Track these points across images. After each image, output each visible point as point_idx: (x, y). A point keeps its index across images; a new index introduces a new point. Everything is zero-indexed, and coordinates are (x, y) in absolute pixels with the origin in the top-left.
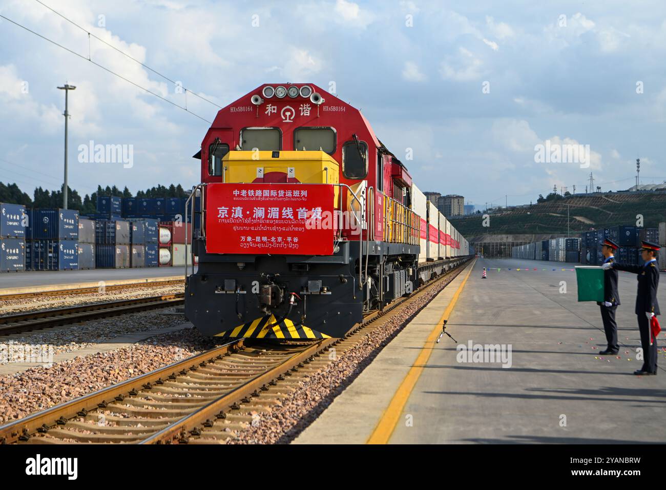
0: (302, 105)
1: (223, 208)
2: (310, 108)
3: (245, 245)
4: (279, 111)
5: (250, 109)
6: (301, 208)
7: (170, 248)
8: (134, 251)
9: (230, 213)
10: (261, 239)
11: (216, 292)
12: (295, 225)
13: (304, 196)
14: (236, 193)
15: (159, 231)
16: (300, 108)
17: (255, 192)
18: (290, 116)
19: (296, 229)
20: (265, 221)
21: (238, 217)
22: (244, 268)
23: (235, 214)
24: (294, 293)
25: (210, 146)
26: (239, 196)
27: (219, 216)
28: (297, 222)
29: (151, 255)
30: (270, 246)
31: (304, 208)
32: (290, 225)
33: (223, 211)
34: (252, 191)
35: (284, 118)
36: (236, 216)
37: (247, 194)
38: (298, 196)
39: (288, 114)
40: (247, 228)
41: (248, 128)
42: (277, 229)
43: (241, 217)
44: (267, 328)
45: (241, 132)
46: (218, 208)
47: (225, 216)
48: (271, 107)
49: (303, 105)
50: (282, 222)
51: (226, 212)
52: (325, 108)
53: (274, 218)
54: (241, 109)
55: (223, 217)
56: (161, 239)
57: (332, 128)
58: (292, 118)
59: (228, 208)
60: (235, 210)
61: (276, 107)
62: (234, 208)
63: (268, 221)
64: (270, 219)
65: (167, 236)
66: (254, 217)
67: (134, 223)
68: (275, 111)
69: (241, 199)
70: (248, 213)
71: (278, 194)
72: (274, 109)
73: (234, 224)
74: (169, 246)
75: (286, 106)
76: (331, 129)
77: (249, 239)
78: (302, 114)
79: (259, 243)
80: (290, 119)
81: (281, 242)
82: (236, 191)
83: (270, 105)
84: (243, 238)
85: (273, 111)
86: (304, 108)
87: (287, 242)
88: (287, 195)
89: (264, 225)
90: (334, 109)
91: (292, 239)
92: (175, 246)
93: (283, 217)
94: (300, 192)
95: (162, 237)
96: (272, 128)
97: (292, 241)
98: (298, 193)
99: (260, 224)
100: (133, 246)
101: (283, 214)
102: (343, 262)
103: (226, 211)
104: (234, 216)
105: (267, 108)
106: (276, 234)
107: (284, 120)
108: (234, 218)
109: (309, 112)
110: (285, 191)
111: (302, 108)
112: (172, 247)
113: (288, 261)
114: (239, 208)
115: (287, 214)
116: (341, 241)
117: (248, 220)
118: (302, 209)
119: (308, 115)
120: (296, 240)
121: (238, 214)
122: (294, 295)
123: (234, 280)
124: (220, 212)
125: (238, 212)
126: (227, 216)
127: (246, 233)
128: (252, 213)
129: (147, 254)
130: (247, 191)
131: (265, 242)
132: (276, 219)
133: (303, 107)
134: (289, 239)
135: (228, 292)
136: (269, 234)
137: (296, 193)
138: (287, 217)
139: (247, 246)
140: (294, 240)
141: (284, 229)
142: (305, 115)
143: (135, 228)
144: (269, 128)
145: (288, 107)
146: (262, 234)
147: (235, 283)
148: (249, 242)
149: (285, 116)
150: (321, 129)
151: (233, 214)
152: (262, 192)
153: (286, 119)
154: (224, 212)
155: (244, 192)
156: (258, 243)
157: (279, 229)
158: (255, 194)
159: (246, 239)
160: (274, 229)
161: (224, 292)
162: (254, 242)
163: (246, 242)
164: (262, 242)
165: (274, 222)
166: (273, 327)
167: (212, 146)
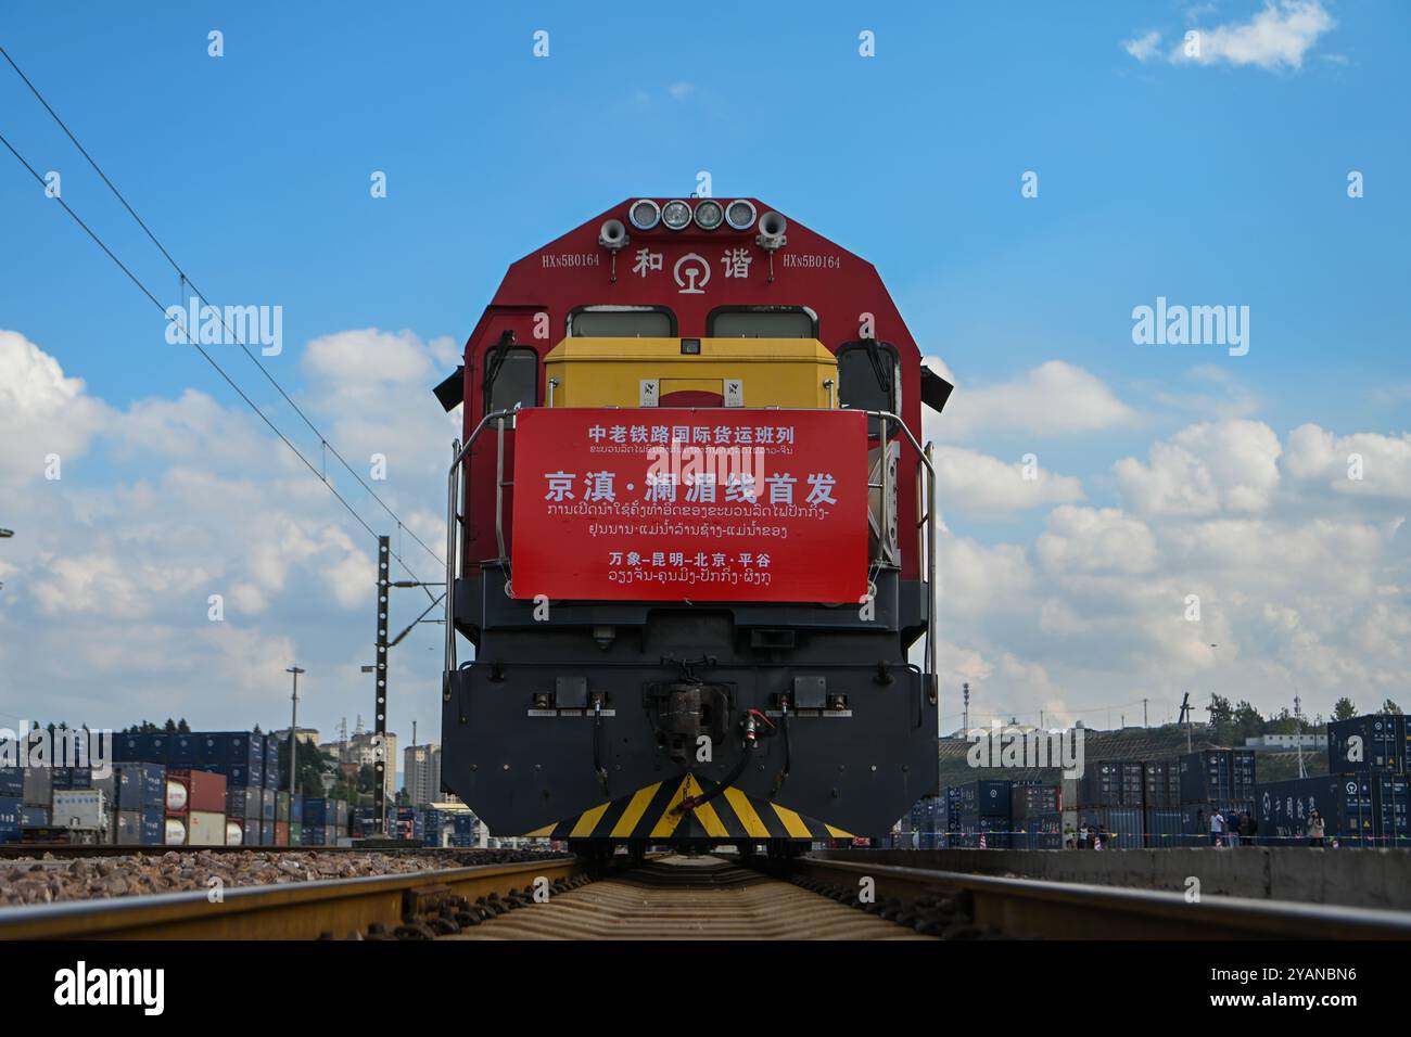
0: (727, 252)
1: (560, 474)
2: (749, 260)
3: (620, 577)
4: (669, 266)
5: (592, 260)
6: (776, 475)
7: (184, 818)
8: (122, 823)
9: (579, 488)
10: (667, 558)
11: (531, 713)
12: (762, 522)
13: (785, 442)
14: (597, 435)
15: (166, 786)
16: (723, 260)
17: (649, 432)
18: (698, 279)
19: (765, 531)
20: (677, 511)
21: (604, 499)
22: (613, 643)
23: (593, 491)
24: (753, 711)
25: (486, 354)
26: (605, 441)
27: (548, 497)
28: (767, 512)
29: (152, 830)
30: (690, 578)
31: (787, 475)
32: (748, 521)
33: (559, 484)
34: (642, 429)
35: (682, 284)
36: (598, 496)
37: (628, 437)
38: (770, 441)
39: (692, 273)
40: (628, 530)
41: (589, 309)
42: (710, 531)
43: (612, 500)
44: (680, 808)
45: (569, 319)
46: (547, 476)
47: (565, 497)
48: (647, 255)
49: (732, 252)
50: (724, 512)
51: (569, 487)
52: (789, 260)
53: (702, 500)
54: (570, 260)
55: (559, 498)
56: (170, 802)
57: (806, 309)
58: (702, 284)
59: (574, 476)
60: (593, 480)
61: (660, 257)
62: (590, 475)
63: (685, 511)
64: (690, 504)
65: (180, 796)
66: (647, 498)
67: (123, 771)
68: (659, 267)
69: (610, 450)
70: (630, 487)
71: (713, 436)
72: (656, 261)
73: (592, 519)
74: (182, 815)
75: (686, 254)
76: (805, 313)
77: (634, 558)
78: (728, 274)
79: (662, 569)
80: (697, 287)
81: (722, 567)
82: (597, 429)
83: (647, 250)
84: (616, 556)
85: (653, 267)
86: (735, 259)
87: (739, 568)
88: (738, 440)
89: (674, 520)
90: (811, 261)
91: (754, 558)
92: (194, 815)
93: (728, 499)
94: (775, 432)
95: (171, 797)
96: (650, 309)
97: (754, 566)
98: (770, 435)
99: (664, 517)
100: (121, 813)
101: (728, 492)
102: (886, 627)
103: (569, 483)
104: (591, 497)
105: (638, 258)
106: (710, 546)
107: (682, 288)
108: (590, 502)
109: (746, 270)
110: (734, 430)
111: (727, 260)
112: (189, 818)
113: (742, 618)
114: (604, 474)
115: (739, 489)
116: (884, 566)
117: (630, 506)
118: (781, 477)
119: (745, 275)
120: (763, 561)
121: (604, 489)
122: (755, 716)
123: (585, 680)
124: (552, 487)
125: (603, 485)
126: (571, 496)
127: (626, 545)
128: (643, 487)
129: (144, 828)
130: (628, 429)
131: (678, 567)
132: (708, 504)
133: (731, 257)
134: (745, 559)
135: (563, 714)
136: (689, 547)
137: (764, 433)
138: (740, 500)
139: (628, 577)
140: (760, 561)
141: (730, 531)
142: (736, 275)
143: (125, 780)
144: (643, 309)
145: (692, 256)
146: (668, 544)
147: (585, 685)
148: (632, 568)
149: (686, 279)
150: (777, 312)
151: (589, 490)
152: (670, 431)
153: (687, 287)
154: (565, 485)
155: (618, 433)
156: (657, 569)
157: (717, 532)
158: (649, 437)
159: (625, 559)
160: (704, 530)
161: (553, 713)
162: (647, 567)
163: (625, 566)
164: (669, 567)
165: (702, 513)
166: (697, 805)
167: (494, 352)
